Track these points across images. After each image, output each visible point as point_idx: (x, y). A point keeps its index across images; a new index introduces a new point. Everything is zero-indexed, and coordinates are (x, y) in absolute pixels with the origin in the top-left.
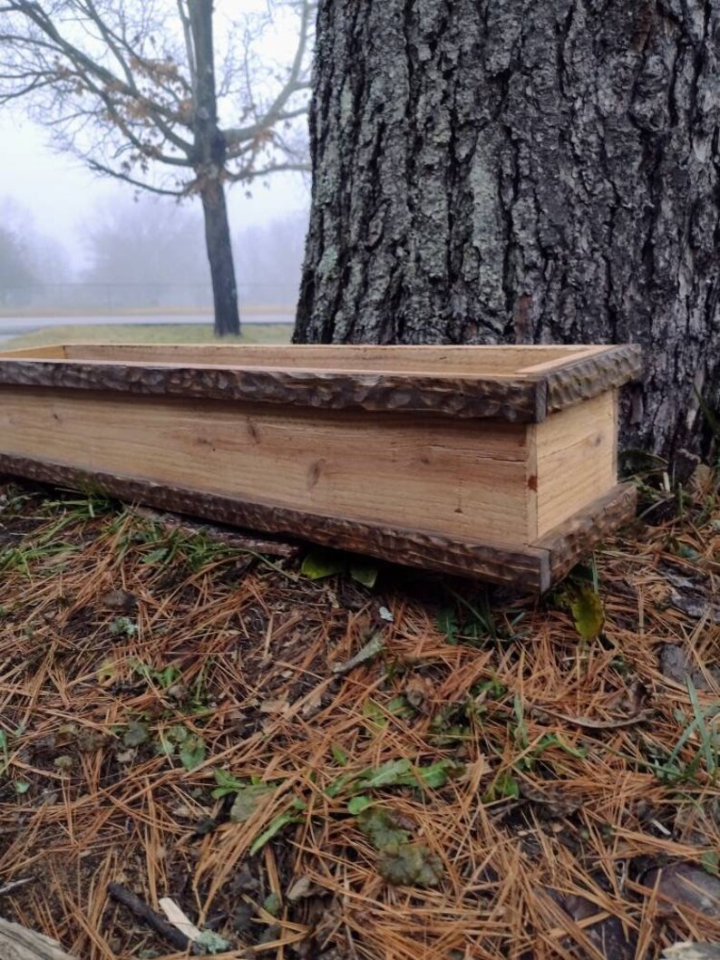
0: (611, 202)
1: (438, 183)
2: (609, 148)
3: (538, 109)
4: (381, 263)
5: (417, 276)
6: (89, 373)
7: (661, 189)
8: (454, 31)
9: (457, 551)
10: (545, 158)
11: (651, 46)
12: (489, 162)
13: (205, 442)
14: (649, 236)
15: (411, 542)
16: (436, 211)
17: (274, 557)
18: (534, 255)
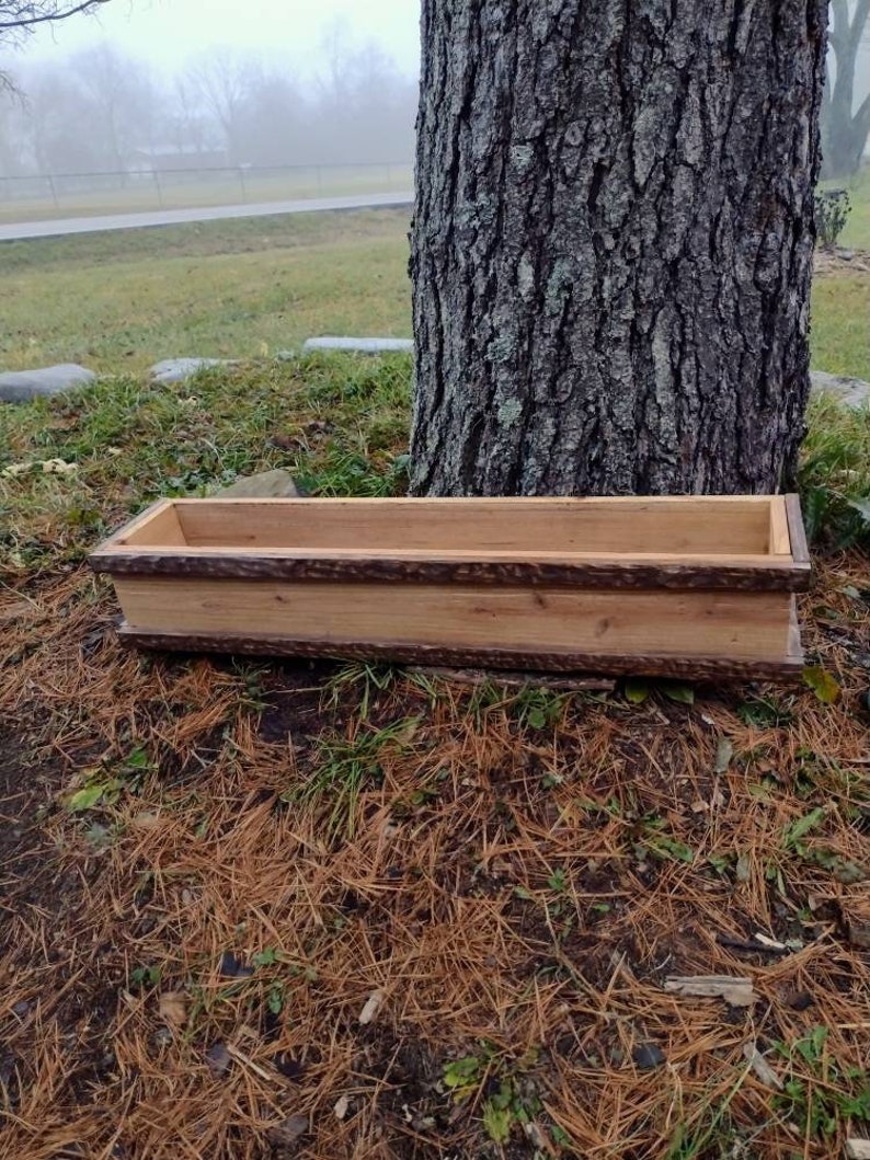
0: (742, 349)
1: (624, 353)
2: (741, 308)
3: (700, 287)
4: (574, 419)
5: (613, 431)
6: (342, 566)
7: (773, 334)
8: (637, 226)
9: (740, 667)
10: (704, 326)
11: (770, 226)
12: (665, 334)
13: (483, 610)
14: (764, 369)
15: (702, 666)
16: (625, 376)
17: (596, 692)
18: (695, 402)
